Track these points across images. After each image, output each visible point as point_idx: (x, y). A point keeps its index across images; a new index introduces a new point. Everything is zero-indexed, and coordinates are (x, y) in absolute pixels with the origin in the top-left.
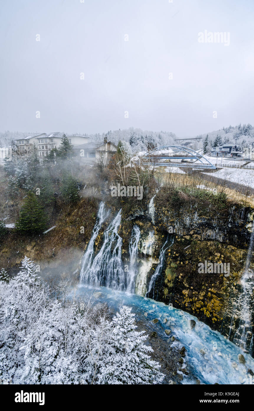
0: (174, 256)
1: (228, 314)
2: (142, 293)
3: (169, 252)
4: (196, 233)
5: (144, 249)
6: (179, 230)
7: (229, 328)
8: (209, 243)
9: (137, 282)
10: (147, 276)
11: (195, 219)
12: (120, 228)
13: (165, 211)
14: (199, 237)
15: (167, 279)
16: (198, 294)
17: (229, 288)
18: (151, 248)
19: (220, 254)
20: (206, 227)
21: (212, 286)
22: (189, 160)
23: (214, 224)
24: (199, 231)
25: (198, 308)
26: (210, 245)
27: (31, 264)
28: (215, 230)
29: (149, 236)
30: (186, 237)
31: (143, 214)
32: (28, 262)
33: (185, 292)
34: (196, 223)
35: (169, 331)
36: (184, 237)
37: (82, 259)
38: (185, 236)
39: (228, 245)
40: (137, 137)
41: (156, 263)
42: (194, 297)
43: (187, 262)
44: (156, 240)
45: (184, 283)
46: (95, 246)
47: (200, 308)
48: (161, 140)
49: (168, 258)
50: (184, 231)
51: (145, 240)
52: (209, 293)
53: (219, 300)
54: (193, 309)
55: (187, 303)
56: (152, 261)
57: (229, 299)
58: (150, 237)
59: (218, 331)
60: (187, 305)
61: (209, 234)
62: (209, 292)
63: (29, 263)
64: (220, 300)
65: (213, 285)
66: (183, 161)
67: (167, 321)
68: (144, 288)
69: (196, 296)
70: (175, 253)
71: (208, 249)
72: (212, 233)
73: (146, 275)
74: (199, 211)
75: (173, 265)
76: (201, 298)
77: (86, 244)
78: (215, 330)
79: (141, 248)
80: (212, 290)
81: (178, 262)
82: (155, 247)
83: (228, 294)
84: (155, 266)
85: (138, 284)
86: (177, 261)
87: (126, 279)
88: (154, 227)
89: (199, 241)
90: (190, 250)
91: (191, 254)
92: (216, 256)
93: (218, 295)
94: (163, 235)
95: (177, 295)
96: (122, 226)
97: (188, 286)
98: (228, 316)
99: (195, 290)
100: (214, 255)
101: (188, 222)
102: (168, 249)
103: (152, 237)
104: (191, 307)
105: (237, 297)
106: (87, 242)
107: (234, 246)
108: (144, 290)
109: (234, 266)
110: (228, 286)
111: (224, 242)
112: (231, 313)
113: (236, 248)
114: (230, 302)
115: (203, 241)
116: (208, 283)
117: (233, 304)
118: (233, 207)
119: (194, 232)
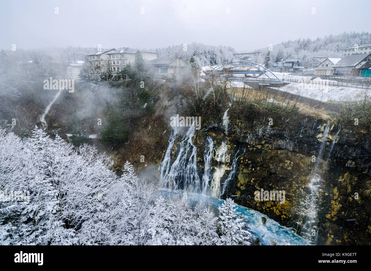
0: (246, 163)
1: (296, 212)
2: (217, 195)
3: (242, 160)
4: (268, 143)
5: (218, 157)
6: (251, 140)
7: (297, 224)
8: (279, 152)
9: (212, 185)
11: (268, 131)
12: (195, 138)
13: (239, 123)
14: (270, 146)
15: (239, 183)
17: (297, 190)
18: (224, 156)
19: (289, 161)
20: (277, 137)
21: (282, 189)
22: (251, 75)
23: (286, 134)
24: (270, 141)
25: (268, 208)
26: (281, 153)
28: (286, 140)
29: (222, 146)
30: (258, 146)
31: (216, 125)
34: (268, 134)
38: (257, 145)
39: (297, 153)
40: (201, 52)
41: (229, 170)
43: (259, 168)
44: (229, 150)
45: (255, 186)
46: (171, 155)
47: (271, 208)
48: (222, 55)
49: (241, 165)
50: (256, 141)
53: (288, 200)
54: (264, 208)
55: (258, 204)
56: (224, 168)
57: (298, 200)
59: (287, 226)
60: (258, 205)
61: (280, 143)
63: (130, 167)
64: (290, 200)
66: (246, 76)
68: (218, 191)
70: (247, 160)
71: (278, 156)
72: (283, 142)
73: (220, 180)
75: (245, 171)
77: (163, 152)
78: (283, 225)
79: (214, 156)
81: (250, 169)
83: (297, 195)
84: (227, 172)
85: (213, 187)
86: (249, 167)
88: (227, 137)
89: (270, 150)
90: (261, 158)
91: (262, 162)
92: (286, 163)
93: (288, 196)
94: (236, 145)
95: (249, 197)
97: (259, 189)
98: (296, 213)
100: (284, 162)
101: (260, 133)
102: (240, 157)
103: (225, 146)
104: (262, 207)
105: (305, 198)
106: (164, 151)
107: (303, 154)
108: (218, 192)
109: (302, 171)
110: (297, 189)
111: (294, 151)
112: (299, 211)
113: (305, 156)
114: (299, 202)
115: (273, 150)
116: (278, 186)
117: (301, 204)
118: (305, 119)
119: (266, 142)
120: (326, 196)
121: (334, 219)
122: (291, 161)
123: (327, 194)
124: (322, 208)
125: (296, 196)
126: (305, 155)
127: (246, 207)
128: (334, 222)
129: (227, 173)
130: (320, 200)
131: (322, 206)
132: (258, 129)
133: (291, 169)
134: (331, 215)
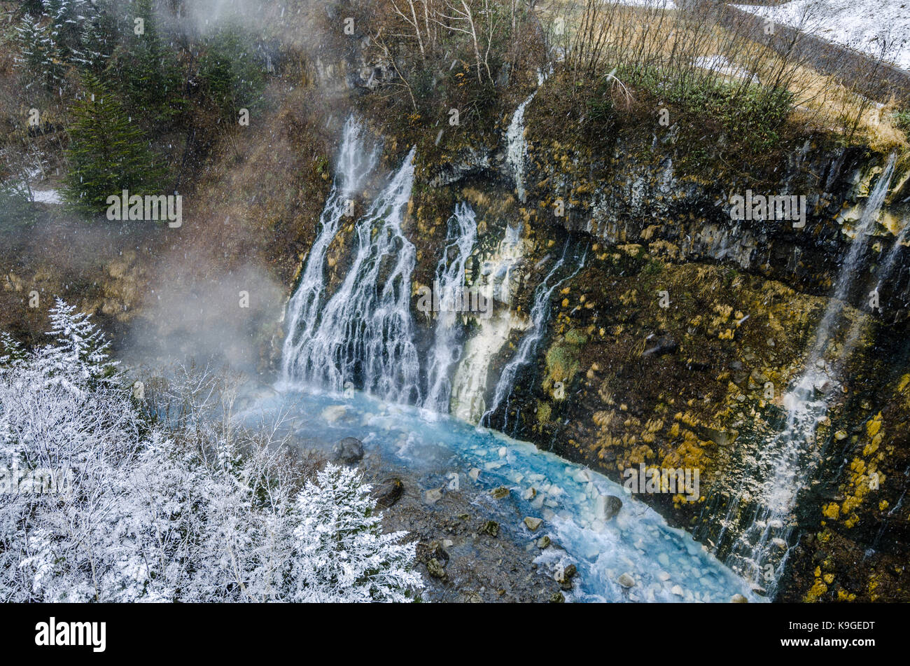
0: (579, 308)
1: (722, 487)
2: (471, 412)
3: (565, 296)
4: (664, 236)
5: (486, 282)
6: (603, 223)
7: (720, 526)
8: (701, 272)
9: (457, 382)
10: (490, 366)
11: (664, 188)
12: (410, 211)
13: (560, 156)
14: (671, 249)
15: (549, 377)
16: (641, 428)
17: (740, 415)
18: (506, 281)
19: (730, 309)
20: (698, 216)
21: (688, 406)
24: (673, 228)
25: (635, 466)
26: (706, 278)
27: (84, 323)
28: (729, 228)
29: (504, 241)
30: (626, 248)
31: (485, 162)
32: (73, 318)
33: (603, 419)
34: (664, 200)
35: (537, 521)
36: (620, 247)
37: (287, 307)
38: (624, 244)
39: (767, 278)
41: (522, 328)
42: (627, 434)
43: (620, 329)
44: (526, 256)
45: (600, 391)
46: (327, 270)
49: (561, 315)
50: (620, 228)
51: (489, 254)
52: (676, 427)
53: (702, 447)
54: (619, 467)
55: (603, 450)
57: (736, 448)
58: (508, 245)
59: (688, 530)
60: (602, 455)
61: (708, 239)
62: (676, 421)
63: (76, 321)
64: (707, 448)
65: (690, 402)
67: (536, 493)
68: (478, 401)
69: (632, 433)
70: (582, 299)
71: (694, 289)
72: (717, 235)
73: (487, 364)
74: (680, 157)
75: (573, 336)
76: (649, 438)
77: (297, 260)
78: (679, 527)
79: (474, 279)
80: (686, 417)
82: (522, 278)
83: (734, 432)
84: (517, 337)
85: (461, 388)
86: (587, 324)
87: (422, 372)
88: (523, 210)
89: (669, 264)
90: (634, 292)
91: (634, 306)
92: (718, 314)
93: (701, 433)
94: (552, 239)
95: (577, 426)
96: (416, 206)
97: (611, 402)
98: (723, 493)
99: (634, 414)
100: (711, 311)
101: (637, 196)
102: (562, 287)
104: (614, 461)
105: (761, 442)
106: (303, 257)
107: (786, 283)
109: (769, 348)
110: (739, 409)
111: (755, 270)
112: (733, 485)
113: (791, 291)
114: (738, 456)
115: (683, 262)
116: (676, 396)
117: (744, 461)
118: (802, 146)
119: (656, 232)
120: (838, 441)
121: (849, 523)
122: (736, 308)
123: (840, 435)
124: (816, 482)
125: (730, 435)
126: (792, 288)
127: (565, 456)
128: (848, 533)
129: (513, 340)
130: (816, 454)
131: (817, 474)
132: (629, 182)
133: (732, 337)
134: (841, 507)
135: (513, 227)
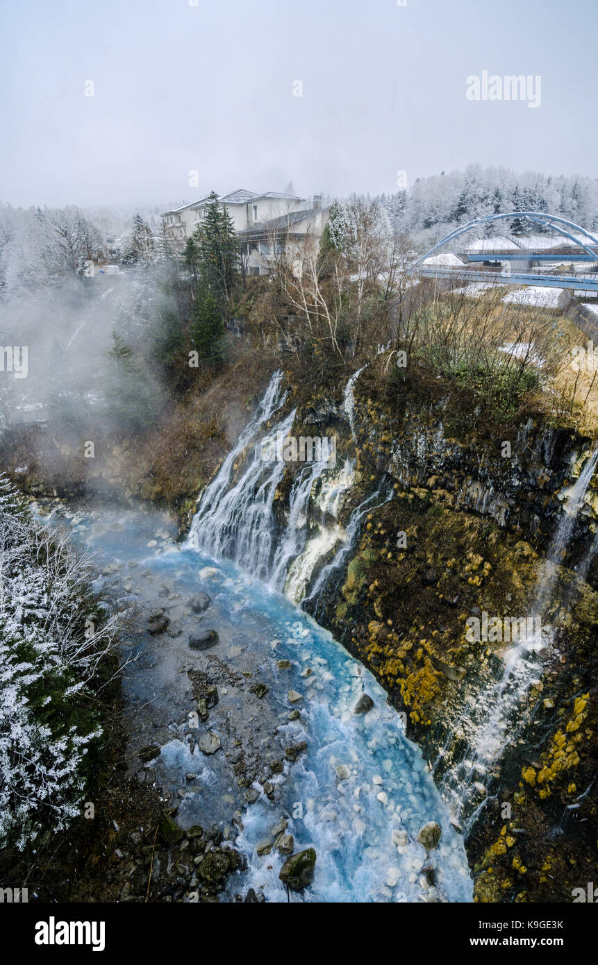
0: (377, 532)
1: (443, 718)
3: (369, 521)
4: (443, 486)
6: (400, 467)
7: (437, 753)
8: (468, 522)
9: (292, 570)
11: (438, 446)
14: (450, 497)
15: (346, 584)
16: (399, 643)
17: (471, 656)
18: (336, 501)
19: (481, 559)
20: (466, 473)
21: (431, 635)
23: (481, 468)
24: (450, 480)
25: (390, 675)
26: (470, 527)
28: (488, 488)
29: (343, 470)
30: (417, 490)
31: (333, 410)
33: (374, 627)
34: (439, 456)
35: (298, 696)
36: (412, 489)
37: (203, 493)
38: (415, 487)
39: (518, 539)
42: (388, 646)
43: (402, 556)
44: (354, 485)
45: (375, 604)
46: (232, 472)
47: (396, 677)
49: (365, 535)
50: (413, 474)
51: (331, 478)
52: (420, 650)
53: (435, 675)
54: (381, 673)
55: (371, 654)
57: (462, 685)
58: (345, 474)
59: (420, 746)
61: (475, 495)
62: (421, 646)
64: (438, 677)
65: (434, 633)
68: (301, 588)
69: (391, 646)
70: (379, 525)
71: (460, 535)
72: (480, 492)
74: (448, 422)
75: (368, 554)
76: (401, 654)
77: (217, 461)
78: (415, 741)
79: (316, 495)
80: (428, 644)
81: (383, 551)
82: (346, 501)
83: (462, 670)
85: (292, 575)
86: (381, 547)
87: (271, 557)
88: (355, 449)
89: (447, 511)
90: (416, 528)
91: (415, 540)
92: (469, 561)
93: (437, 664)
94: (373, 474)
97: (381, 615)
98: (443, 723)
99: (396, 630)
100: (464, 557)
101: (421, 450)
102: (367, 513)
104: (378, 665)
105: (483, 687)
106: (220, 460)
107: (533, 546)
108: (300, 591)
109: (506, 602)
111: (507, 528)
112: (453, 719)
113: (535, 554)
114: (462, 693)
115: (457, 511)
116: (426, 624)
117: (466, 699)
118: (525, 423)
119: (437, 481)
120: (546, 709)
121: (542, 793)
122: (487, 559)
123: (548, 703)
124: (522, 742)
125: (458, 672)
126: (537, 551)
127: (350, 651)
128: (540, 803)
130: (526, 714)
131: (524, 734)
132: (415, 437)
133: (479, 584)
134: (537, 775)
135: (350, 461)
